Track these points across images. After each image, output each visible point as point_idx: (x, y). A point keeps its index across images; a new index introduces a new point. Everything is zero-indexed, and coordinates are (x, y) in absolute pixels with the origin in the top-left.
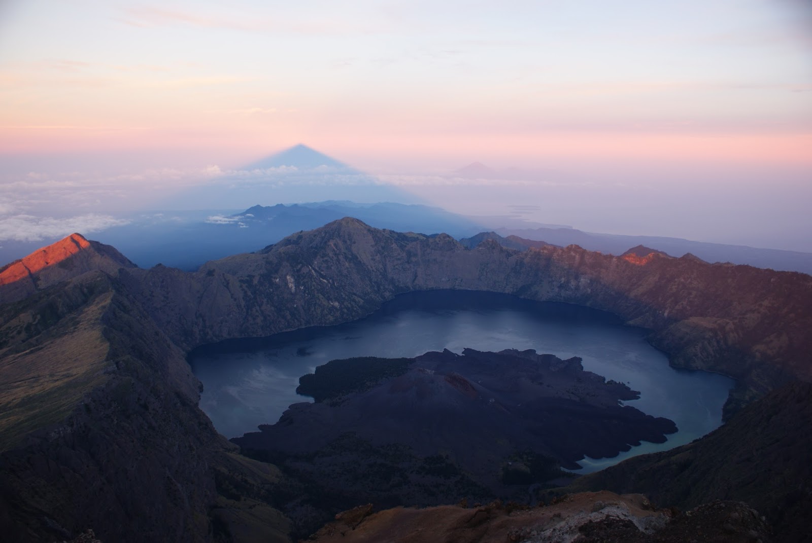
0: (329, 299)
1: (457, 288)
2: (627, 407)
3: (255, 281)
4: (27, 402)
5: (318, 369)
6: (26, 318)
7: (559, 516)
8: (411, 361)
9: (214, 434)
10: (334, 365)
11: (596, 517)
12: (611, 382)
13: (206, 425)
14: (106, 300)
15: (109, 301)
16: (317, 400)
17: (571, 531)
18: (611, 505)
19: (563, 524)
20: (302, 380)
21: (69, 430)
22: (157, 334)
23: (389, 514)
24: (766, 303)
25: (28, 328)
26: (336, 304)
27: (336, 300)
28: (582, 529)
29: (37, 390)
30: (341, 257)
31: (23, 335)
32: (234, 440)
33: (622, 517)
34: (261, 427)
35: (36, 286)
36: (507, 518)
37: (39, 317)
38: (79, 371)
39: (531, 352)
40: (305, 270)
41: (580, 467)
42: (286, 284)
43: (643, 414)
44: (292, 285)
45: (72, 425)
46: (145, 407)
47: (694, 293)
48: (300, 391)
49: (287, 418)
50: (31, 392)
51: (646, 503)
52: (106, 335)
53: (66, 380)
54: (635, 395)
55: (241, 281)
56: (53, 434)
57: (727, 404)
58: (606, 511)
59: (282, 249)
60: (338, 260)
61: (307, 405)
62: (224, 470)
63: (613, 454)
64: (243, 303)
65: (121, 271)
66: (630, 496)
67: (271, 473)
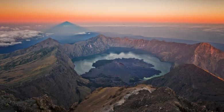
0: (98, 49)
1: (121, 47)
2: (152, 68)
3: (84, 46)
4: (41, 70)
5: (96, 62)
6: (40, 54)
7: (135, 89)
8: (113, 60)
9: (77, 74)
10: (99, 61)
11: (142, 89)
12: (149, 64)
13: (75, 73)
14: (56, 50)
15: (57, 50)
16: (96, 67)
17: (137, 92)
18: (144, 87)
19: (136, 91)
20: (93, 64)
21: (49, 74)
22: (66, 56)
23: (105, 89)
24: (178, 49)
25: (41, 55)
26: (99, 50)
27: (99, 49)
28: (139, 91)
29: (43, 67)
30: (100, 42)
31: (40, 57)
32: (81, 75)
33: (147, 89)
34: (86, 73)
35: (42, 48)
36: (126, 89)
37: (43, 53)
38: (51, 63)
39: (134, 58)
40: (93, 44)
41: (143, 79)
42: (90, 47)
43: (155, 69)
44: (91, 47)
45: (49, 73)
46: (64, 70)
47: (164, 47)
48: (93, 66)
49: (90, 71)
50: (42, 68)
51: (152, 87)
52: (56, 57)
53: (48, 65)
54: (153, 66)
55: (82, 46)
56: (46, 75)
57: (171, 68)
58: (143, 88)
59: (89, 40)
60: (99, 42)
61: (94, 68)
62: (79, 81)
63: (149, 77)
64: (82, 50)
65: (59, 45)
66: (149, 85)
67: (87, 81)
